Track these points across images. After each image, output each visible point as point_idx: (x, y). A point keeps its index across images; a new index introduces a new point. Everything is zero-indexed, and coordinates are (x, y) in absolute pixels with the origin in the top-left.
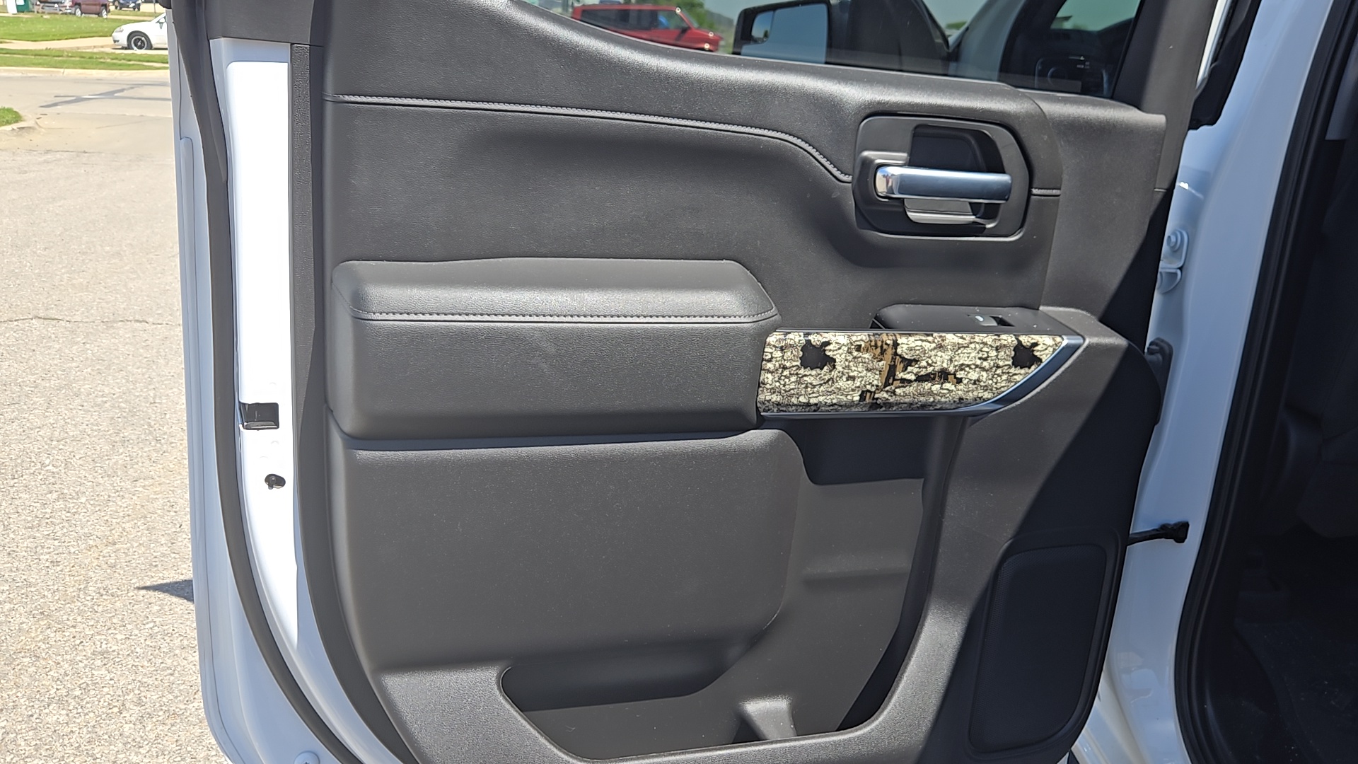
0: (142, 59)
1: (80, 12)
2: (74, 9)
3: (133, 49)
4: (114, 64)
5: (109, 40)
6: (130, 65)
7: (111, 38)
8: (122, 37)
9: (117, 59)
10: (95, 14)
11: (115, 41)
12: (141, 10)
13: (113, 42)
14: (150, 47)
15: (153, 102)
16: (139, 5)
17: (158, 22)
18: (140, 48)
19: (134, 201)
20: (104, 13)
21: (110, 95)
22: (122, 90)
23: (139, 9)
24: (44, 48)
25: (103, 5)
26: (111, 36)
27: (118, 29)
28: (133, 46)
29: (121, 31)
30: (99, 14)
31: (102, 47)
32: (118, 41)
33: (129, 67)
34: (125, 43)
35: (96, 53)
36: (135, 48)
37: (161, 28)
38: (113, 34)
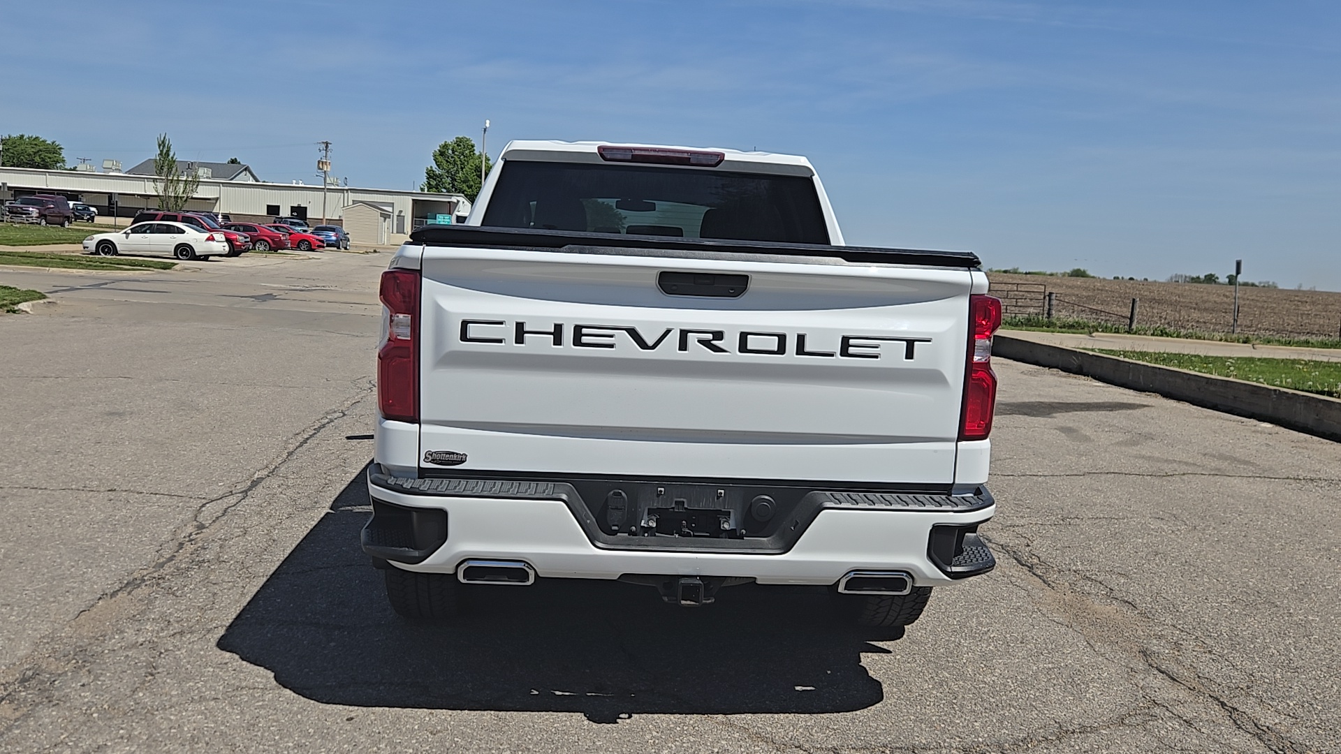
1: (45, 223)
2: (39, 220)
3: (100, 255)
4: (90, 265)
5: (80, 247)
6: (103, 266)
7: (81, 245)
8: (92, 244)
9: (91, 261)
10: (58, 224)
11: (84, 248)
12: (95, 222)
13: (82, 249)
14: (116, 252)
16: (93, 217)
17: (125, 233)
18: (108, 253)
20: (67, 223)
21: (97, 287)
22: (106, 284)
23: (93, 221)
24: (25, 251)
25: (66, 217)
26: (82, 243)
27: (89, 238)
28: (101, 251)
29: (91, 240)
30: (62, 225)
31: (73, 252)
32: (87, 247)
33: (103, 268)
34: (93, 249)
35: (73, 256)
36: (102, 254)
37: (127, 238)
38: (85, 242)
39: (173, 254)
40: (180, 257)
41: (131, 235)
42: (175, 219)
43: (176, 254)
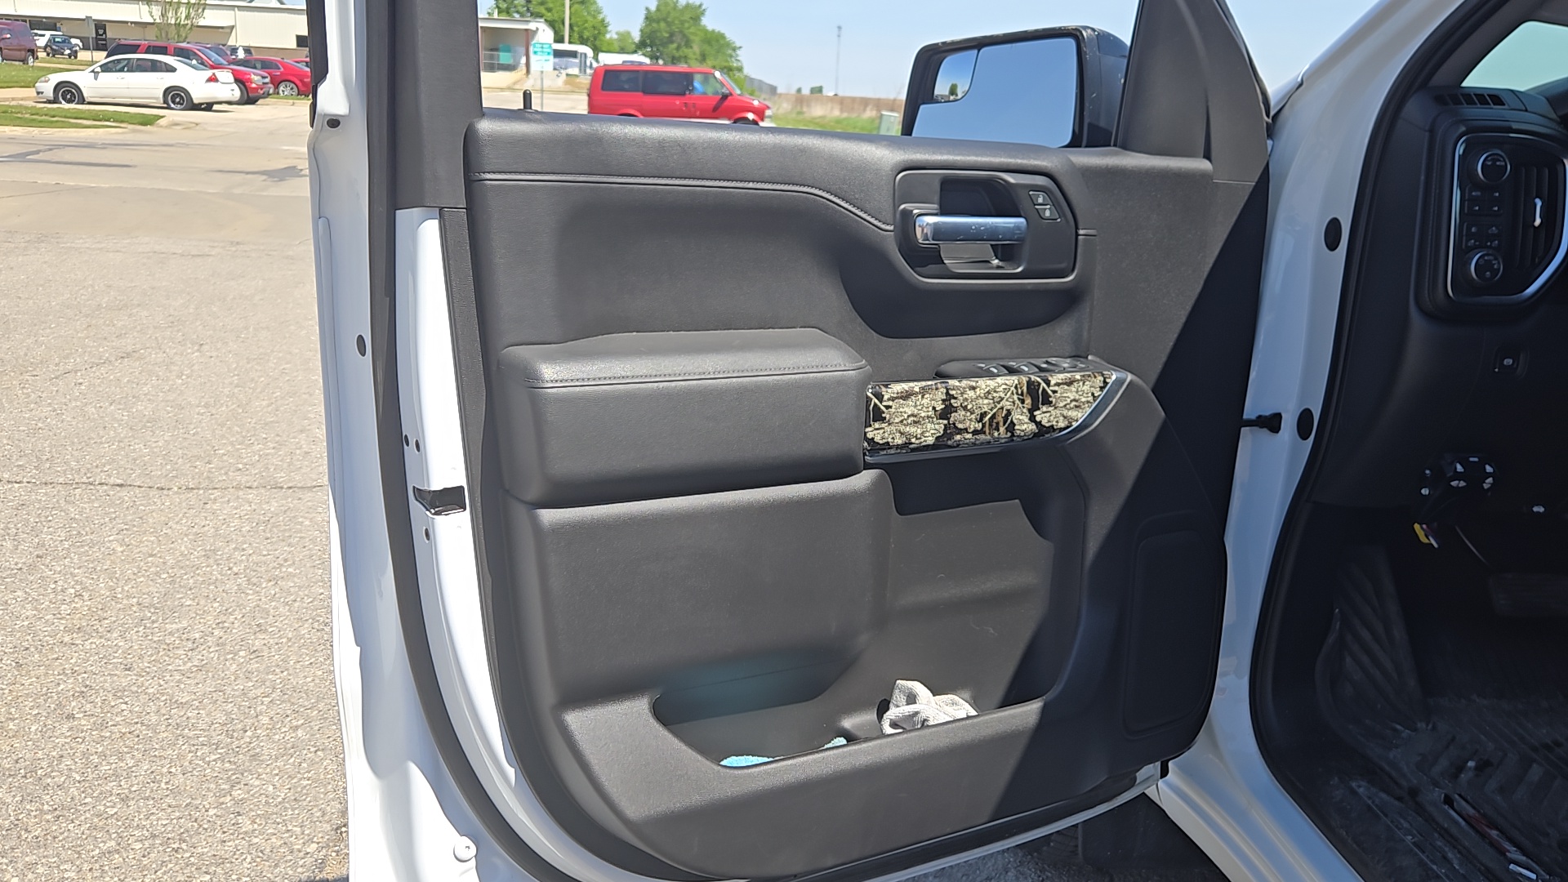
0: (69, 115)
3: (61, 103)
4: (34, 120)
5: (31, 92)
6: (52, 122)
7: (34, 89)
8: (48, 87)
9: (37, 114)
10: (19, 61)
11: (38, 93)
12: (78, 58)
13: (35, 94)
14: (82, 101)
15: (75, 167)
16: (76, 52)
17: (93, 71)
18: (69, 101)
19: (20, 298)
20: (31, 60)
21: (21, 158)
22: (37, 152)
23: (76, 57)
25: (29, 51)
26: (34, 86)
27: (43, 79)
28: (61, 99)
29: (47, 82)
30: (24, 61)
31: (22, 99)
32: (42, 93)
33: (51, 125)
34: (50, 94)
35: (12, 107)
36: (63, 102)
37: (96, 78)
38: (37, 85)
39: (162, 101)
40: (172, 106)
41: (102, 75)
42: (163, 50)
43: (165, 102)
